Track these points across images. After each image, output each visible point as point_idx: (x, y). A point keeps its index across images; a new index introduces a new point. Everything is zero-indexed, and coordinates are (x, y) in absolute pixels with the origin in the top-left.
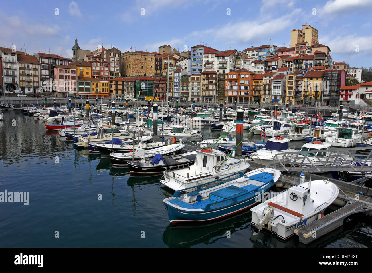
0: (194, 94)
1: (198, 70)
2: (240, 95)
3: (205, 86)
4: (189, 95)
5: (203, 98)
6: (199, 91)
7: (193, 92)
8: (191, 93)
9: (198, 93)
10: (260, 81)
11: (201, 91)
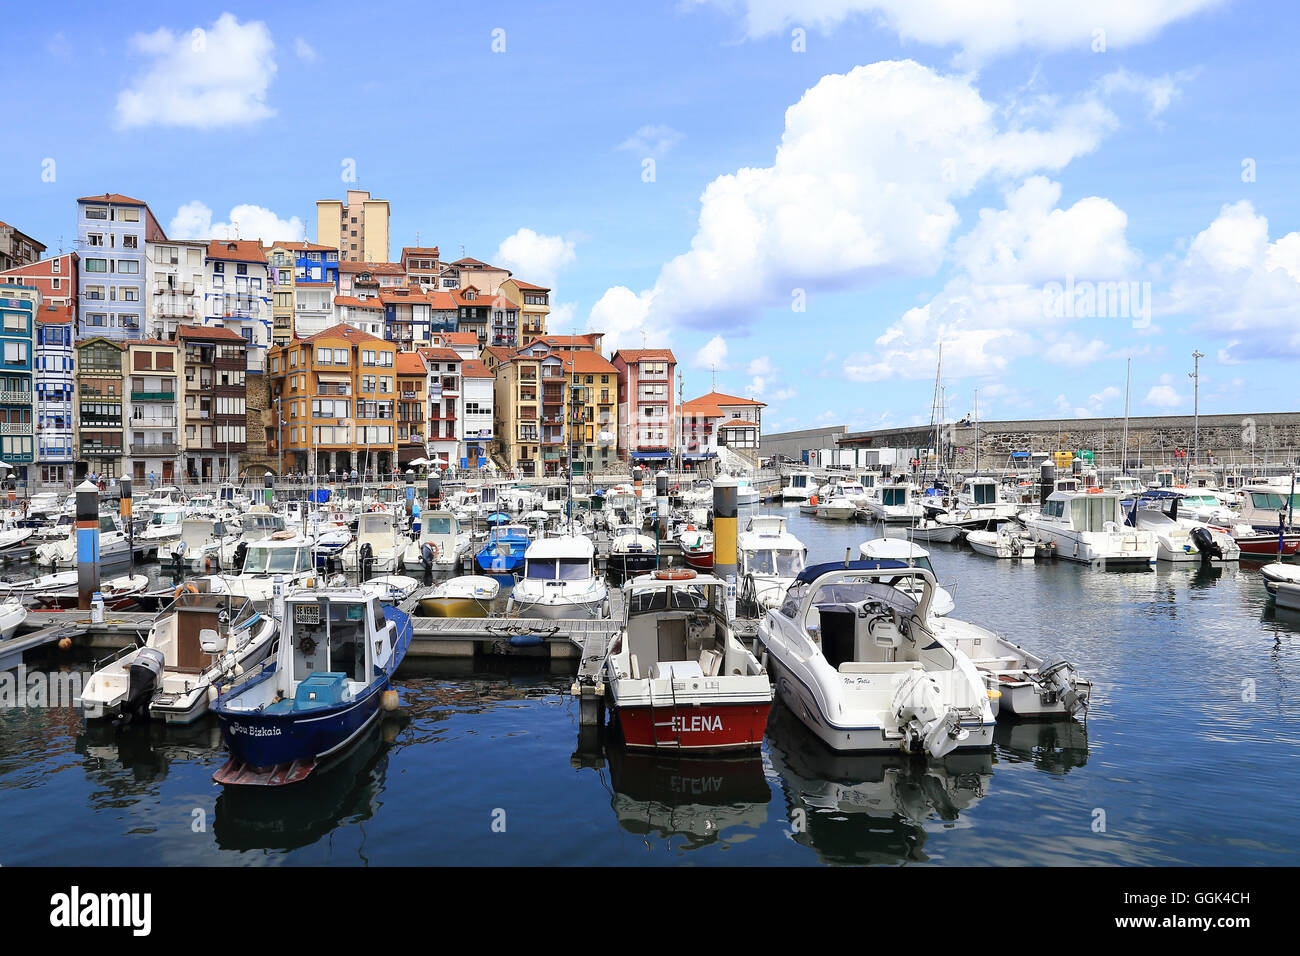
0: (148, 440)
1: (116, 317)
2: (316, 441)
3: (198, 399)
4: (121, 448)
5: (191, 463)
6: (168, 423)
7: (139, 435)
8: (129, 439)
9: (168, 435)
10: (414, 380)
11: (182, 423)
